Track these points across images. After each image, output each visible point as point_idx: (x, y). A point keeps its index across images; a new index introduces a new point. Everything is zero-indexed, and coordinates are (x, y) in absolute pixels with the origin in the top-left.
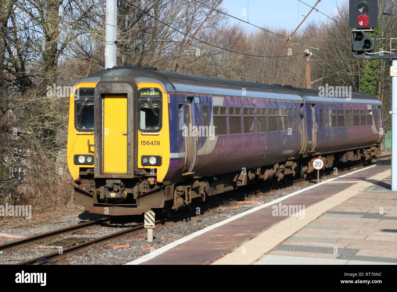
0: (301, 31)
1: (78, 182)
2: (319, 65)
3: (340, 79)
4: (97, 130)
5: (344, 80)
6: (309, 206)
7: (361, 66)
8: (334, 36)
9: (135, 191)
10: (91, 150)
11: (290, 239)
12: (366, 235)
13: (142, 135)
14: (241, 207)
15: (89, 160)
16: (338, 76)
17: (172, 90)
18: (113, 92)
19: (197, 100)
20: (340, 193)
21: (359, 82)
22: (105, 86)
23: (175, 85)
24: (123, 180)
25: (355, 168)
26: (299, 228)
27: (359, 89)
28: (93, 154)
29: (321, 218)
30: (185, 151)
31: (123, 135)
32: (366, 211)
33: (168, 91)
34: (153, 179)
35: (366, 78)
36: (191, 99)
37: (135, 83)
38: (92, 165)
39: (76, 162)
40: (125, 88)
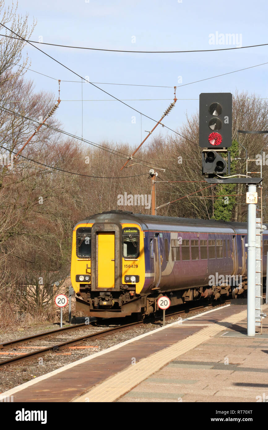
0: (146, 147)
1: (78, 295)
2: (166, 186)
3: (190, 203)
4: (94, 257)
5: (196, 204)
6: (151, 355)
7: (215, 189)
8: (184, 153)
9: (120, 300)
10: (88, 272)
11: (127, 394)
12: (216, 390)
13: (125, 260)
14: (73, 353)
15: (87, 279)
16: (188, 200)
17: (146, 229)
18: (105, 230)
19: (161, 235)
20: (188, 338)
21: (212, 207)
22: (99, 227)
23: (148, 225)
24: (112, 292)
25: (207, 308)
26: (138, 382)
27: (212, 215)
28: (90, 275)
29: (164, 370)
30: (154, 272)
31: (112, 260)
32: (217, 361)
33: (144, 230)
34: (133, 292)
35: (220, 203)
36: (157, 235)
37: (120, 224)
38: (89, 282)
39: (77, 280)
40: (113, 228)
